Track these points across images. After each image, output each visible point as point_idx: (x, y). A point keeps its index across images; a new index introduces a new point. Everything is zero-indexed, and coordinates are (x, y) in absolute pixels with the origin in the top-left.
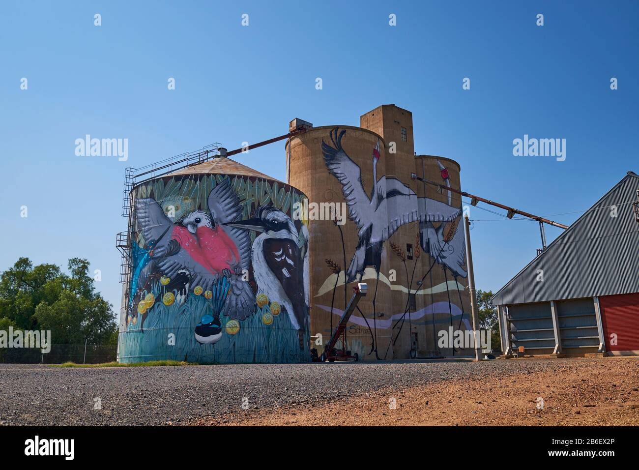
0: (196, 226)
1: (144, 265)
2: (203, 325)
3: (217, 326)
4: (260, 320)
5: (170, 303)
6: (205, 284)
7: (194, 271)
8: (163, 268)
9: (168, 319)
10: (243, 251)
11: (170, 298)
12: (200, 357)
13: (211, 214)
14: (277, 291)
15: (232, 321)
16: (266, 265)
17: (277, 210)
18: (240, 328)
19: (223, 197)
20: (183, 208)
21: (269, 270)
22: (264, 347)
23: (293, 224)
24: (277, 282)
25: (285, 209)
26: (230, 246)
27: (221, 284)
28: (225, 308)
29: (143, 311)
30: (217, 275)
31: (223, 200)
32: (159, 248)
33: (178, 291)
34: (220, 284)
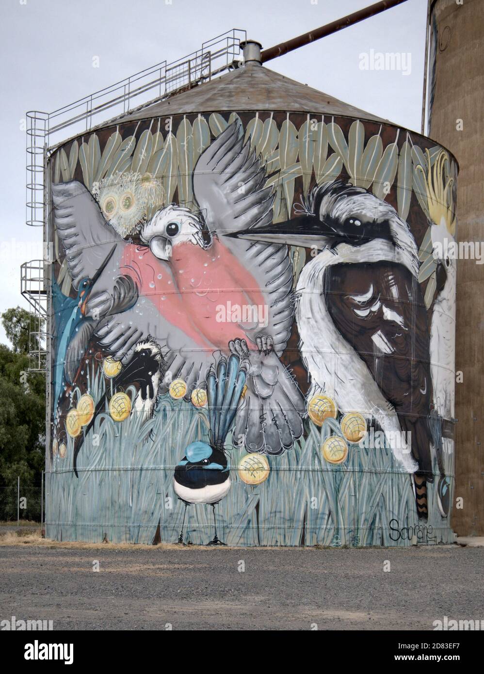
0: (170, 243)
1: (73, 334)
2: (189, 463)
3: (220, 467)
4: (315, 454)
5: (124, 415)
6: (191, 377)
7: (167, 345)
8: (106, 341)
9: (120, 450)
10: (274, 296)
11: (123, 405)
12: (185, 531)
13: (200, 215)
14: (359, 386)
15: (251, 456)
16: (332, 327)
17: (359, 193)
18: (271, 470)
19: (227, 170)
20: (141, 201)
21: (338, 339)
22: (327, 512)
23: (404, 225)
24: (359, 366)
26: (246, 287)
27: (227, 374)
28: (237, 427)
29: (76, 431)
30: (217, 354)
31: (228, 176)
32: (97, 294)
33: (138, 391)
34: (224, 374)
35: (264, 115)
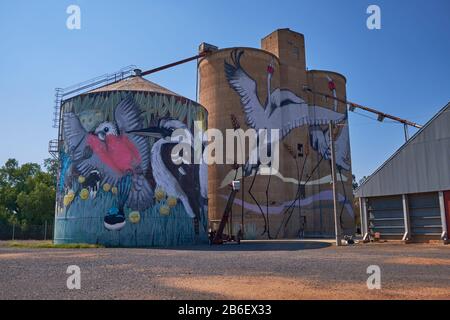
0: (105, 134)
1: (68, 167)
2: (110, 215)
3: (122, 216)
4: (158, 211)
5: (86, 197)
6: (112, 182)
7: (103, 171)
8: (80, 169)
9: (84, 210)
10: (143, 154)
11: (85, 193)
12: (108, 241)
13: (116, 124)
14: (174, 186)
15: (134, 212)
16: (164, 165)
17: (174, 119)
18: (141, 217)
19: (127, 110)
20: (95, 120)
21: (166, 170)
22: (162, 232)
25: (182, 118)
26: (133, 150)
28: (128, 201)
29: (67, 203)
30: (121, 175)
31: (127, 112)
32: (78, 152)
33: (91, 188)
34: (124, 182)
35: (140, 92)
